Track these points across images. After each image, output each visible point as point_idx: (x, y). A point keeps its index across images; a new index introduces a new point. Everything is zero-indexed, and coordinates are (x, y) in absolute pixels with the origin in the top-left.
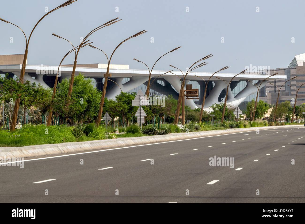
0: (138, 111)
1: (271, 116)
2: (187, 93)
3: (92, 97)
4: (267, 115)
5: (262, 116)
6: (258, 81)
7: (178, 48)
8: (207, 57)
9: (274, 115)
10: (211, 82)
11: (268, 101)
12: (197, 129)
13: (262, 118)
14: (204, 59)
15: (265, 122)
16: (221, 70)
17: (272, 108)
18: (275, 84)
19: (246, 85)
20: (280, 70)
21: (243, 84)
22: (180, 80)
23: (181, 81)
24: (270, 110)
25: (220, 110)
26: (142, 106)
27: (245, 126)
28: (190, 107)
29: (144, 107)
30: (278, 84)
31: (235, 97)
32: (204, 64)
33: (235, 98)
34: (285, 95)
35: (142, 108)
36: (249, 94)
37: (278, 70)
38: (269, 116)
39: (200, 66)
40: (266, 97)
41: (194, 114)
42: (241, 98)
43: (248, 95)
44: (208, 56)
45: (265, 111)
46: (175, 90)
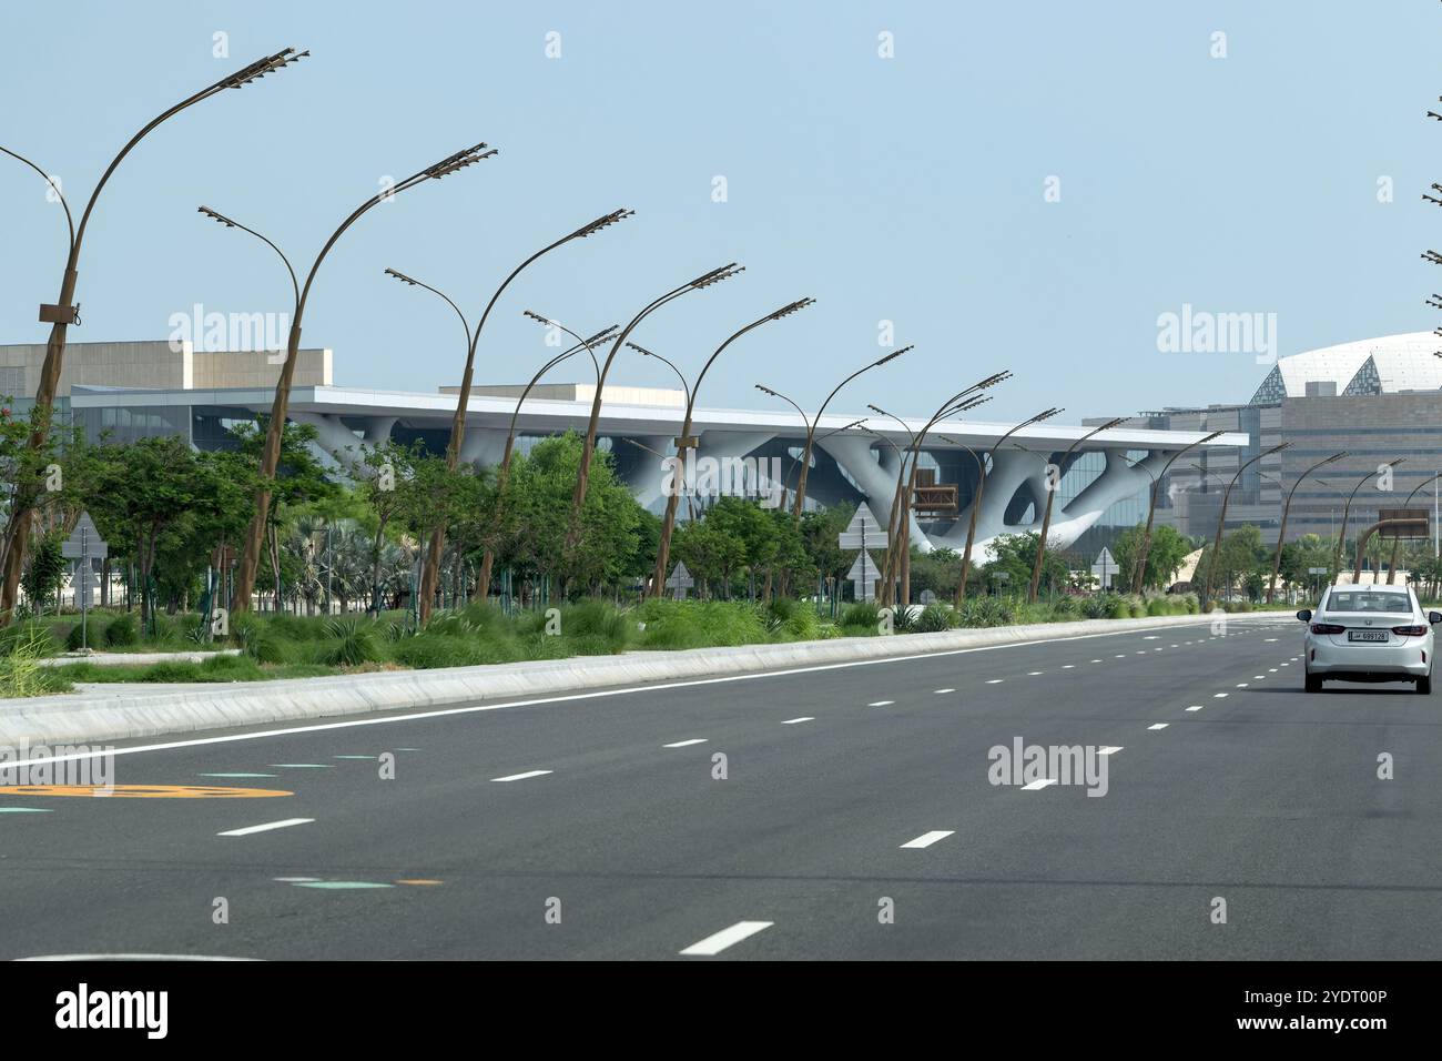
0: (857, 565)
1: (1195, 577)
2: (919, 500)
3: (607, 508)
4: (1185, 575)
5: (1168, 578)
6: (1147, 452)
7: (902, 352)
8: (994, 379)
9: (1210, 576)
10: (980, 453)
11: (1177, 522)
12: (1005, 619)
13: (1167, 586)
14: (982, 385)
15: (1189, 600)
16: (1034, 420)
17: (1201, 551)
18: (1204, 463)
19: (1102, 466)
20: (1223, 410)
21: (1093, 464)
22: (871, 448)
23: (873, 451)
24: (1193, 558)
25: (1022, 554)
26: (868, 550)
27: (1133, 613)
28: (916, 546)
29: (874, 553)
30: (1212, 462)
31: (1063, 511)
32: (978, 400)
33: (1063, 515)
34: (1240, 503)
35: (867, 556)
36: (1115, 498)
37: (1215, 411)
38: (1188, 578)
39: (965, 409)
40: (1170, 510)
41: (932, 568)
42: (1087, 512)
43: (1110, 502)
44: (998, 376)
45: (1175, 562)
46: (852, 481)
